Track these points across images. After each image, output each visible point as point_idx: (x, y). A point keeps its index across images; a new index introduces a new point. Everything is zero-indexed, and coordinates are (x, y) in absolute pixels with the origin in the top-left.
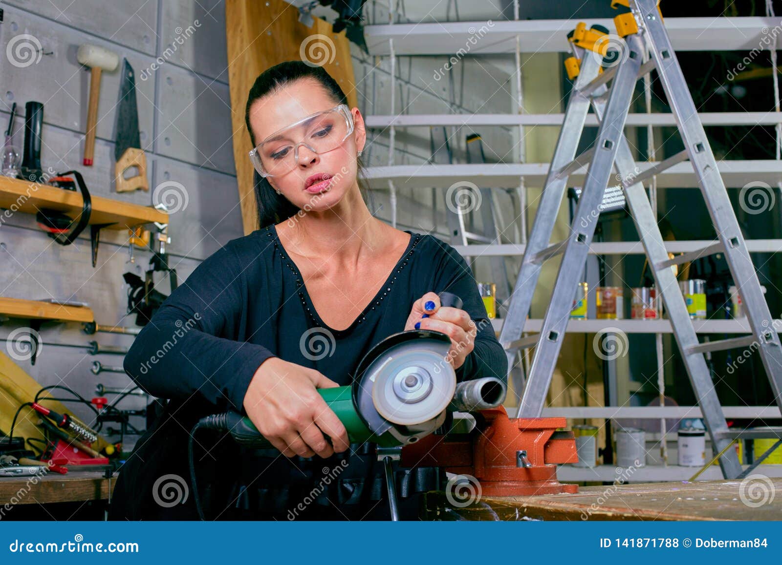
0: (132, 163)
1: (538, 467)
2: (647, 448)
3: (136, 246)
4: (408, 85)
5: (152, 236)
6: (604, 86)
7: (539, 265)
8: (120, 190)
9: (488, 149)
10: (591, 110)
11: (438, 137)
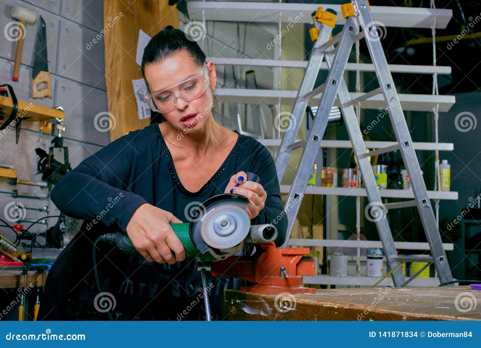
0: (42, 80)
1: (292, 277)
2: (348, 264)
3: (43, 132)
4: (212, 39)
5: (53, 126)
6: (333, 46)
7: (289, 153)
8: (35, 96)
9: (258, 81)
10: (324, 60)
11: (229, 72)
